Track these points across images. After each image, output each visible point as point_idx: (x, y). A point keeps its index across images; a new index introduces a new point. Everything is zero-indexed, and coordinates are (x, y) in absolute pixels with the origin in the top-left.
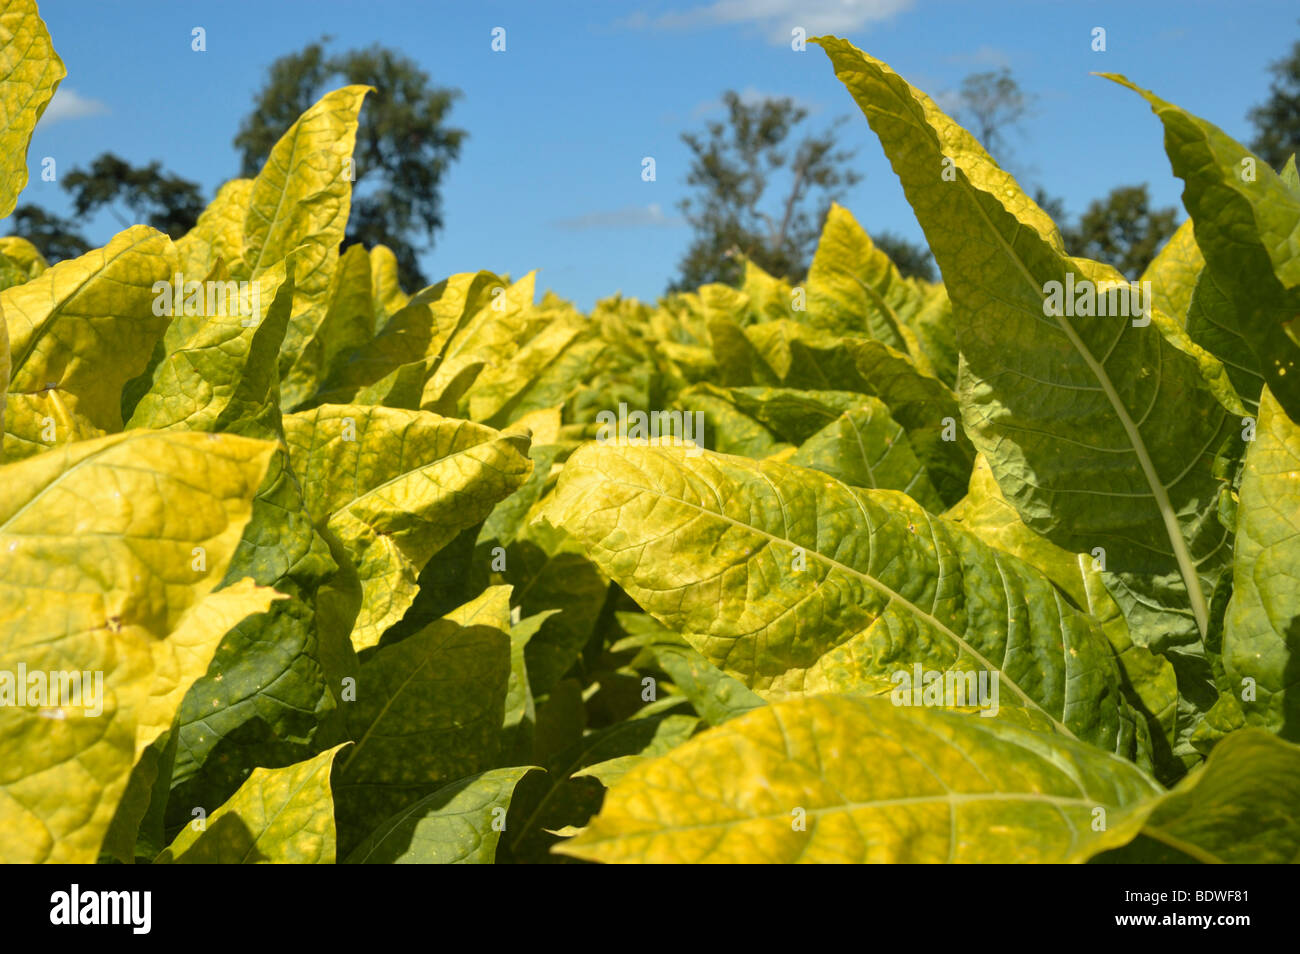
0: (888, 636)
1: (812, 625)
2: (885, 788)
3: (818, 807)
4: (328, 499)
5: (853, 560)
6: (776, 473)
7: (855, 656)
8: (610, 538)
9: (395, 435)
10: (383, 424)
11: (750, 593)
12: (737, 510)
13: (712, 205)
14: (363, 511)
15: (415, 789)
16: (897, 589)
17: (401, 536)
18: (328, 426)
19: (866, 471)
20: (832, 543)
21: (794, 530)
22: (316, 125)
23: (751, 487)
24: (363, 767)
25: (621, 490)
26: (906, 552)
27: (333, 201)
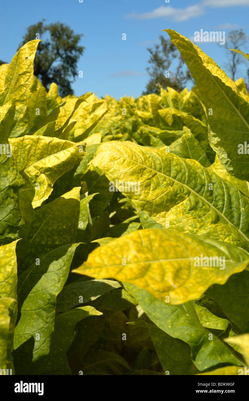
0: (191, 203)
1: (169, 199)
2: (171, 255)
3: (151, 261)
4: (27, 163)
5: (181, 180)
6: (159, 153)
7: (181, 208)
8: (111, 170)
9: (46, 145)
10: (42, 141)
11: (151, 189)
12: (148, 164)
13: (156, 69)
14: (37, 167)
15: (51, 247)
16: (193, 189)
17: (48, 174)
18: (27, 142)
19: (189, 152)
20: (175, 175)
21: (164, 171)
22: (24, 52)
23: (152, 157)
24: (37, 240)
25: (115, 156)
26: (196, 178)
27: (28, 74)
